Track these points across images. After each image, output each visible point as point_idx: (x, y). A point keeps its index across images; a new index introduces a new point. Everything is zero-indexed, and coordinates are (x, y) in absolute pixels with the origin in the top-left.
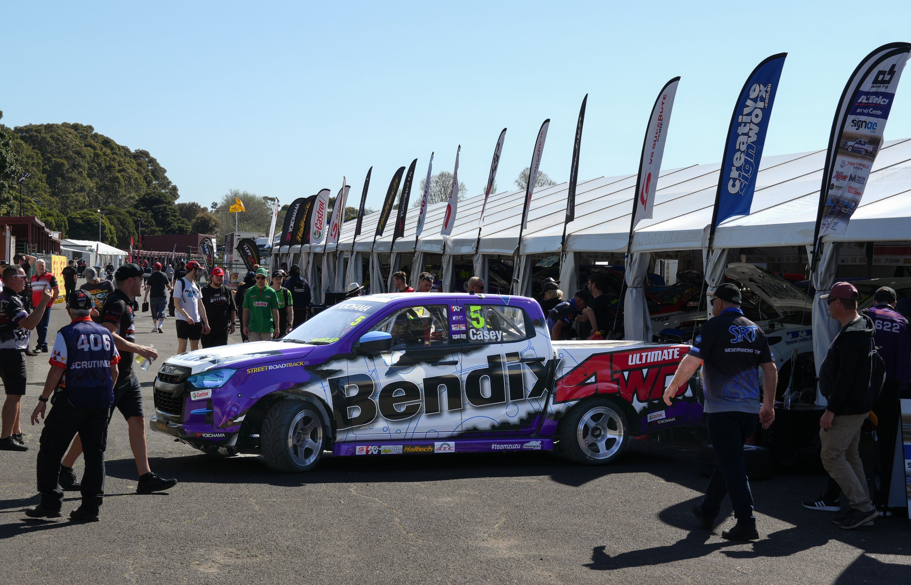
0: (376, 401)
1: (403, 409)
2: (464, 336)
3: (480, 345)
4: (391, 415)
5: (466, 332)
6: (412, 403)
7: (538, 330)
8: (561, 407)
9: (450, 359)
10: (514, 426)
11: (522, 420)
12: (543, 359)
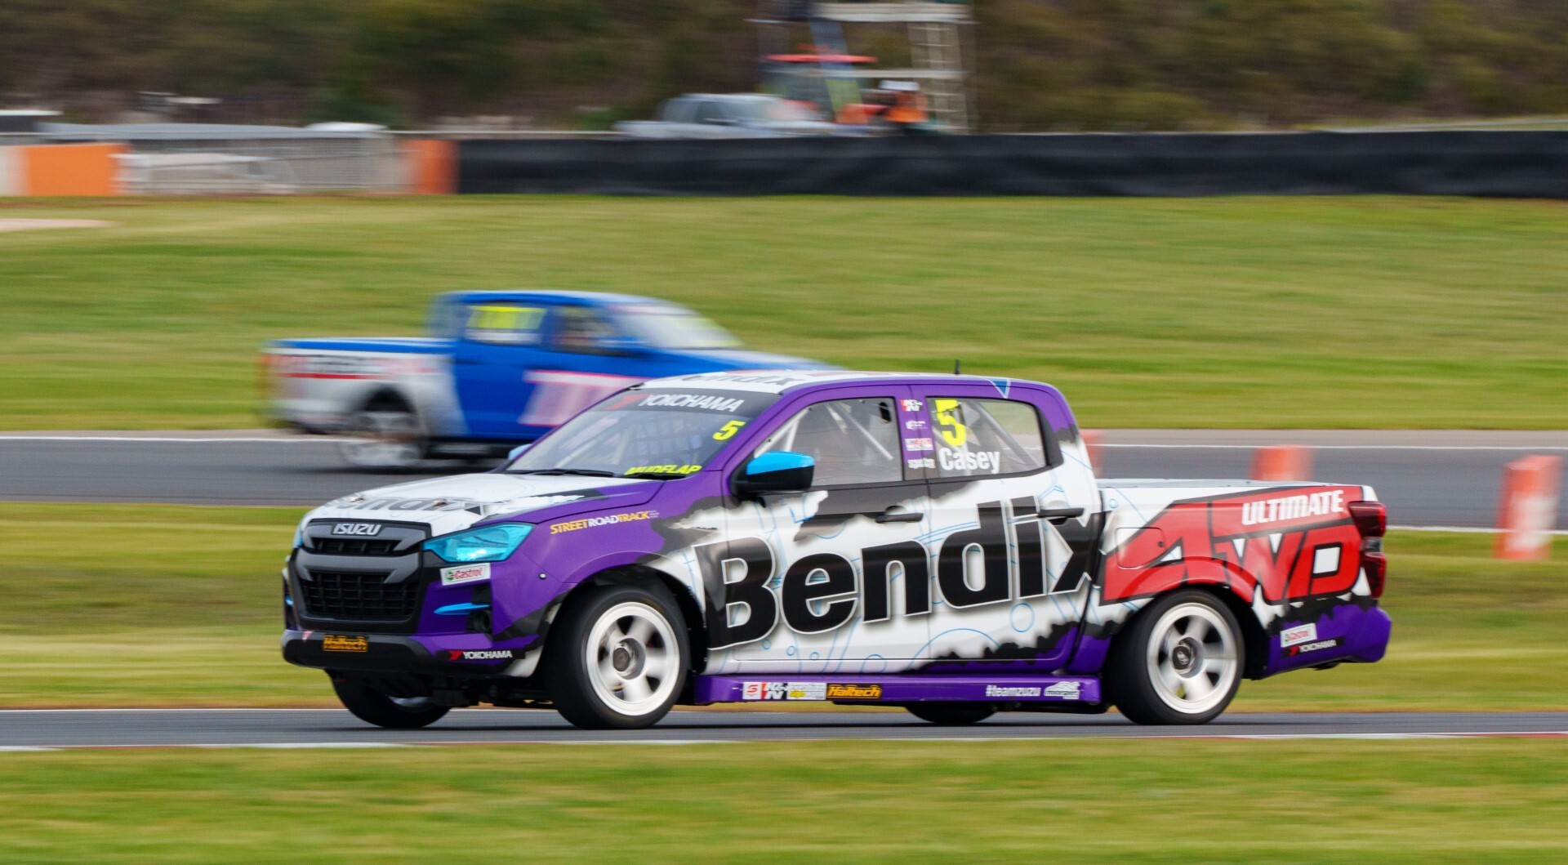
0: (777, 593)
1: (823, 611)
2: (929, 463)
3: (959, 482)
4: (802, 622)
5: (933, 455)
6: (840, 598)
7: (1067, 449)
8: (1116, 612)
9: (910, 508)
10: (1026, 651)
11: (1040, 639)
12: (1079, 512)
